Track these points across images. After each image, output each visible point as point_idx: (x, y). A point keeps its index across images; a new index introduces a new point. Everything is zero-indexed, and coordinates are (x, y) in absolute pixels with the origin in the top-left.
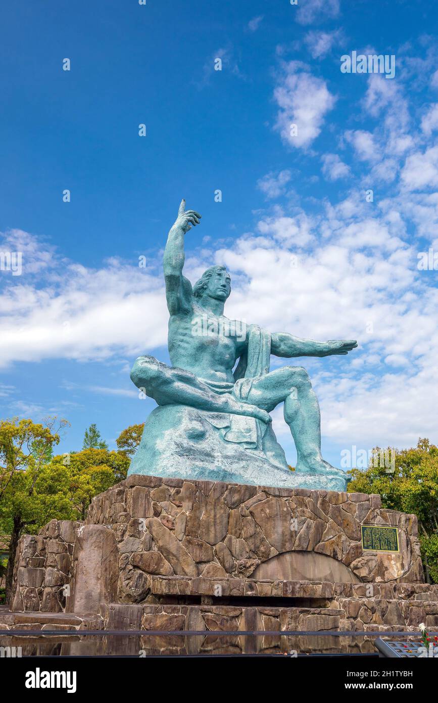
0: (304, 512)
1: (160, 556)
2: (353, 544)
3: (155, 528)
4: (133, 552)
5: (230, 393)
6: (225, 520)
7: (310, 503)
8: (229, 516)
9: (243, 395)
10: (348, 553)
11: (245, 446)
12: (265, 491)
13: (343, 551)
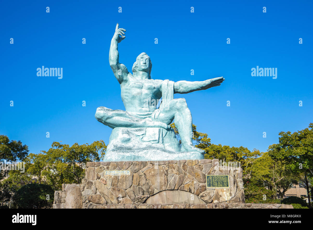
0: (172, 171)
1: (101, 196)
2: (201, 184)
3: (97, 184)
4: (88, 195)
5: (150, 117)
6: (131, 178)
7: (176, 167)
8: (133, 176)
9: (156, 117)
10: (198, 189)
11: (152, 142)
12: (151, 163)
13: (194, 188)
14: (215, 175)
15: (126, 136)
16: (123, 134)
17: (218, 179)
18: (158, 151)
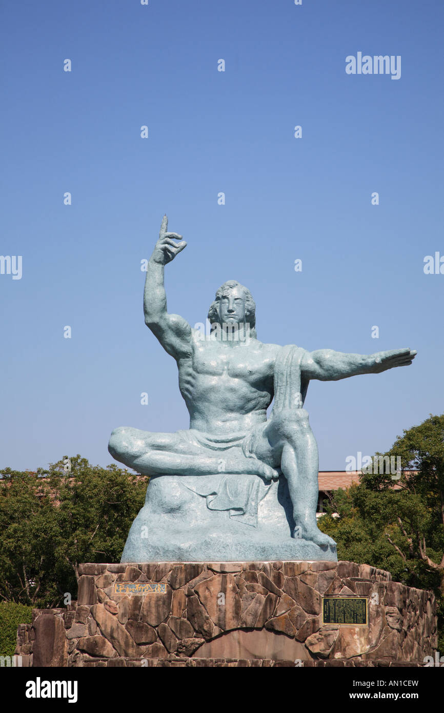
0: (253, 587)
1: (104, 639)
2: (310, 617)
3: (98, 614)
4: (78, 637)
5: (238, 446)
7: (261, 577)
8: (172, 597)
12: (211, 569)
14: (341, 597)
17: (346, 606)
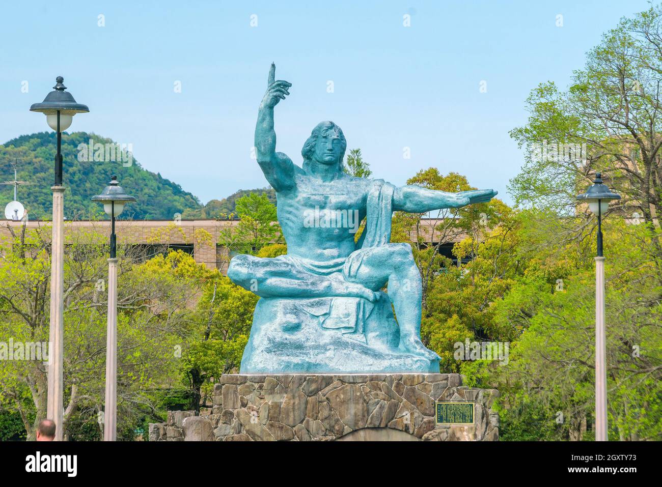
0: (377, 395)
1: (248, 437)
2: (426, 419)
3: (242, 416)
4: (225, 435)
5: (340, 271)
6: (303, 406)
7: (384, 387)
8: (307, 403)
9: (352, 274)
10: (420, 427)
11: (343, 331)
12: (340, 380)
13: (415, 425)
14: (452, 403)
15: (292, 319)
16: (285, 314)
17: (456, 410)
18: (354, 353)
